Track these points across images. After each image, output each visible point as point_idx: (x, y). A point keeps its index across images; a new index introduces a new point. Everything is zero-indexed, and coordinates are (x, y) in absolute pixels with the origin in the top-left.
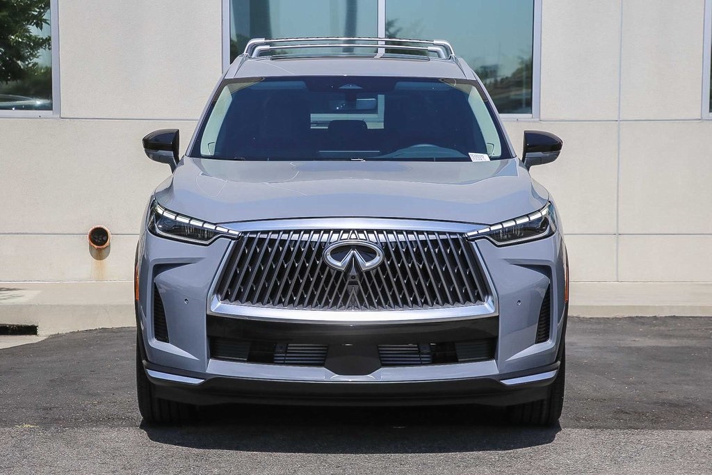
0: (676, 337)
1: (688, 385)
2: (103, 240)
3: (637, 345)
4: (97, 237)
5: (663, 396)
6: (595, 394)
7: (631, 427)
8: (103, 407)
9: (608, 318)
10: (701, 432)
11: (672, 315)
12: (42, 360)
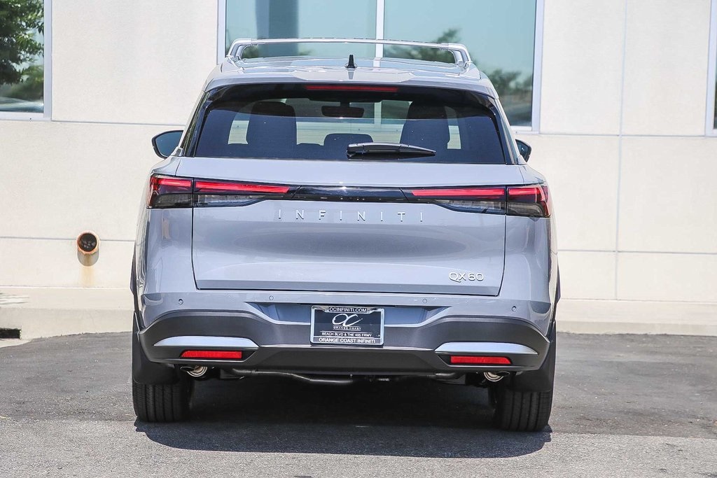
0: (660, 353)
1: (659, 397)
2: (91, 246)
3: (620, 360)
4: (85, 242)
5: (631, 406)
6: (563, 403)
7: (589, 432)
8: (75, 403)
9: (598, 335)
10: (655, 437)
11: (664, 333)
12: (22, 360)
